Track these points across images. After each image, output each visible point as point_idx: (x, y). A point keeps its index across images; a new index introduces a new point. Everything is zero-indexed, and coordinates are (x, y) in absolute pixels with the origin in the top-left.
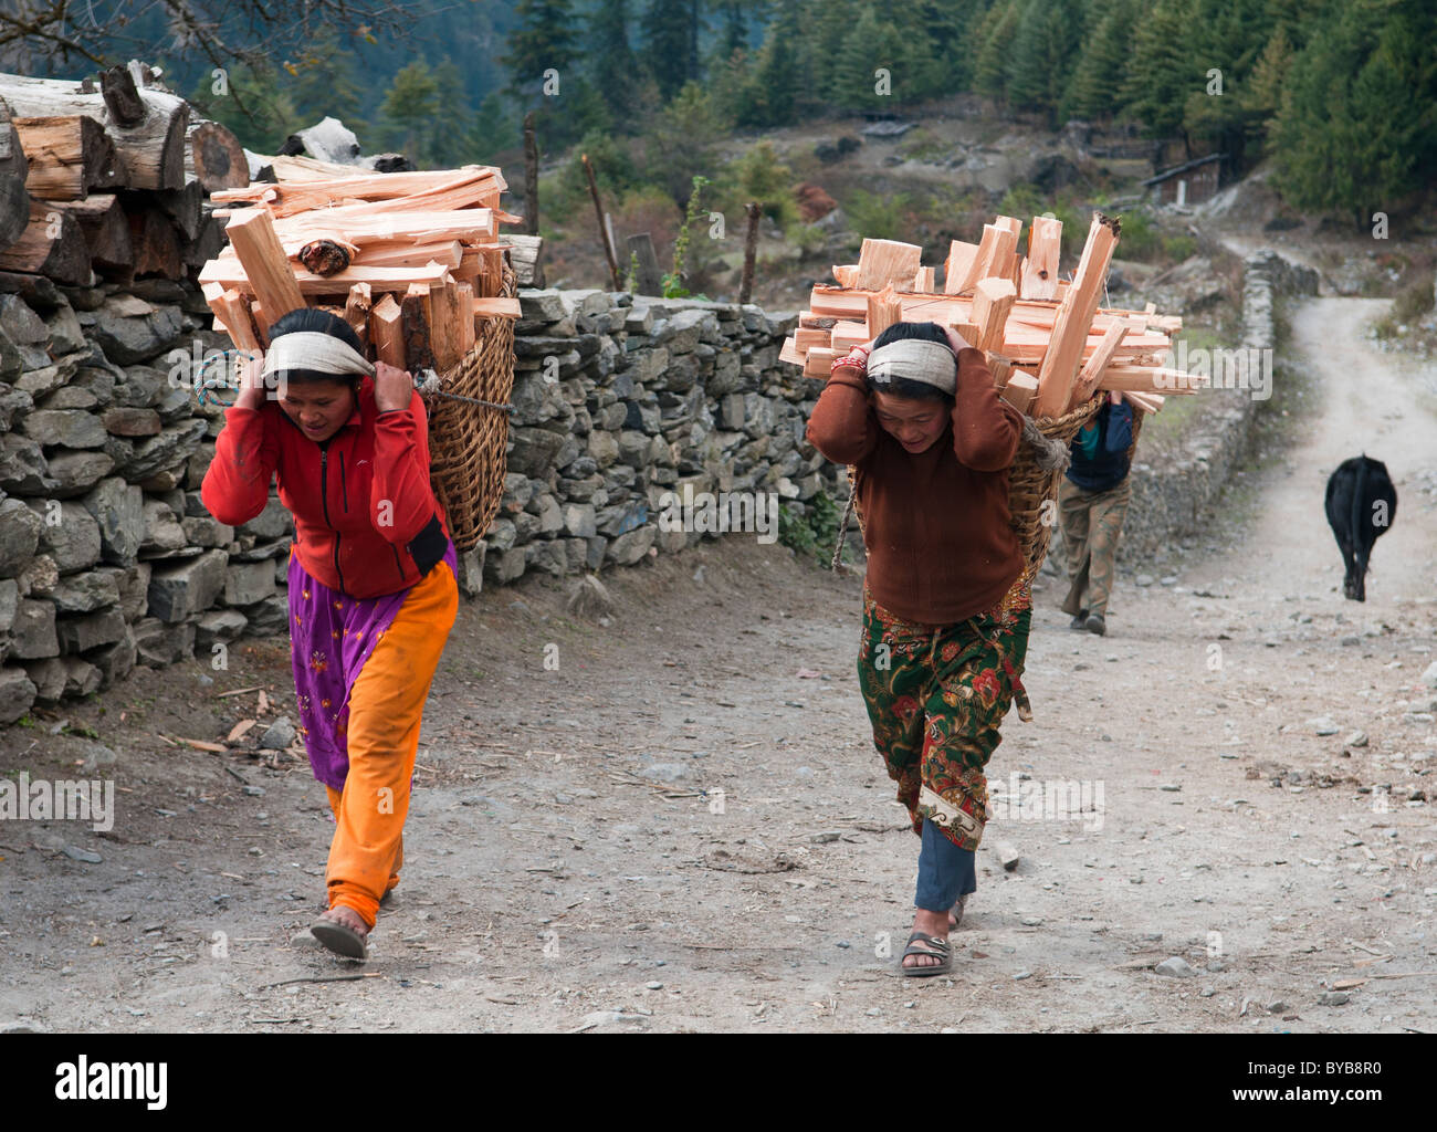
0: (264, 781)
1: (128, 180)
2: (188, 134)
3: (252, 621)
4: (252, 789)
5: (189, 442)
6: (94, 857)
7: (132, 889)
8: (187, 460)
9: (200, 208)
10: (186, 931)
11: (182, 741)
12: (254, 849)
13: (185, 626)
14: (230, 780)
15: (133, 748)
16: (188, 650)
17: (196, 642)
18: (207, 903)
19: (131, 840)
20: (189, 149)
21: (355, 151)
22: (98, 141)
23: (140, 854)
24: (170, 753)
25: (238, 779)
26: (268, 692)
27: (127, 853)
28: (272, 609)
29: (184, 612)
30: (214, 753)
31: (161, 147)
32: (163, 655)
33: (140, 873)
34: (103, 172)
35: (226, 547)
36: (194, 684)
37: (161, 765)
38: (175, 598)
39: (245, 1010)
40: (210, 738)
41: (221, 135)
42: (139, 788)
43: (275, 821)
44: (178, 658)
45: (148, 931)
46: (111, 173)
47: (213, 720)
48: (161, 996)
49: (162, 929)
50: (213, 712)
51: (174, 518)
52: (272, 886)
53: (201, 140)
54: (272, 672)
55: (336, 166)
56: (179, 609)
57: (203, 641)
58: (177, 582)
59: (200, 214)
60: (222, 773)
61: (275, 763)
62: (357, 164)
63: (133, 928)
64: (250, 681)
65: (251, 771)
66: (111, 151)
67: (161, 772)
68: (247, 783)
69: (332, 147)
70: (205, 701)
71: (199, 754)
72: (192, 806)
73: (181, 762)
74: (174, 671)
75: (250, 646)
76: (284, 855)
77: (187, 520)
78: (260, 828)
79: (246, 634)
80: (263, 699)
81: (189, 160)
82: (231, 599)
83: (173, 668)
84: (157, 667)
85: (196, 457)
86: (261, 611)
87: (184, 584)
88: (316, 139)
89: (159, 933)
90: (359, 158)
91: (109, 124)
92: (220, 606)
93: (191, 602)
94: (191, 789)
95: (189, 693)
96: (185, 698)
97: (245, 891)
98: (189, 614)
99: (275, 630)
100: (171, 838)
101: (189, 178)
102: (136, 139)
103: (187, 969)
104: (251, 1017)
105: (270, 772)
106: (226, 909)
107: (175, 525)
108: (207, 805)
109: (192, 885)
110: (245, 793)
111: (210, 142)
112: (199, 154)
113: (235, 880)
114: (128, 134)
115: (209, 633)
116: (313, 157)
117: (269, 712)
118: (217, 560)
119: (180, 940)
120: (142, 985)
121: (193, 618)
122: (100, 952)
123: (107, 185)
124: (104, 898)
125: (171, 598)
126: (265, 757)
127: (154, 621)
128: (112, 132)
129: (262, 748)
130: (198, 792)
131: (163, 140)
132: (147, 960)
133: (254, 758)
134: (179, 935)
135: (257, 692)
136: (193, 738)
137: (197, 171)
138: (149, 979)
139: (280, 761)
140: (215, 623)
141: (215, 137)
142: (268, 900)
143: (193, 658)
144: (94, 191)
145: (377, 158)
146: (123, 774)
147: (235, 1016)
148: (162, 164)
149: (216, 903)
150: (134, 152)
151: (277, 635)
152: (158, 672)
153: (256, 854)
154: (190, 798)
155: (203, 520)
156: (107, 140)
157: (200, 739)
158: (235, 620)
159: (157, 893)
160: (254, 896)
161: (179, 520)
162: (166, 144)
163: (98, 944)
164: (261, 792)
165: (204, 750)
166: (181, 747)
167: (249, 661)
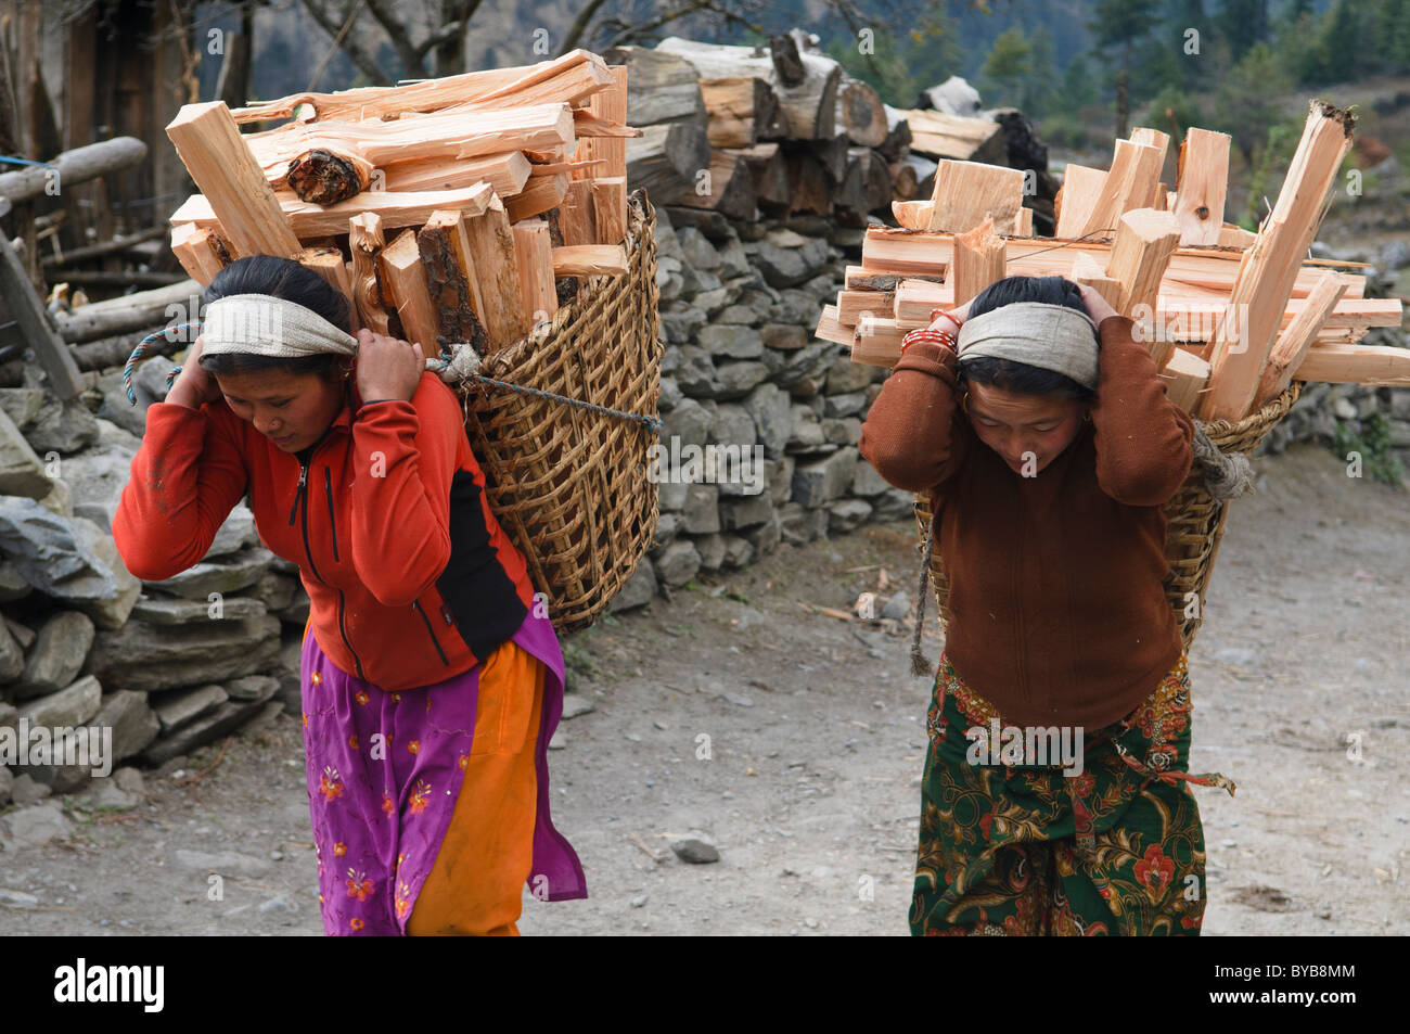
0: (885, 645)
1: (789, 131)
2: (839, 92)
3: (875, 509)
4: (875, 652)
5: (829, 354)
6: (746, 701)
7: (779, 730)
8: (827, 370)
9: (846, 155)
10: (823, 768)
11: (816, 608)
12: (878, 703)
13: (820, 511)
14: (856, 644)
15: (777, 612)
16: (822, 532)
17: (829, 525)
18: (840, 746)
19: (777, 689)
20: (839, 106)
21: (977, 107)
22: (766, 98)
23: (784, 701)
24: (808, 618)
25: (863, 643)
26: (887, 569)
27: (774, 700)
28: (892, 500)
29: (820, 499)
30: (843, 620)
31: (817, 104)
32: (803, 535)
33: (785, 717)
34: (769, 125)
35: (856, 446)
36: (827, 561)
37: (801, 627)
38: (813, 487)
39: (873, 839)
40: (840, 606)
41: (866, 93)
42: (783, 646)
43: (895, 680)
44: (814, 538)
45: (792, 767)
46: (776, 126)
47: (842, 593)
48: (805, 821)
49: (804, 765)
50: (843, 585)
51: (814, 419)
52: (894, 735)
53: (849, 97)
54: (891, 553)
55: (960, 119)
56: (816, 497)
57: (835, 525)
58: (816, 475)
59: (846, 161)
60: (850, 636)
61: (894, 631)
62: (978, 117)
63: (780, 764)
64: (873, 560)
65: (874, 637)
66: (777, 108)
67: (800, 633)
68: (870, 647)
69: (957, 103)
70: (836, 575)
71: (831, 621)
72: (826, 664)
73: (816, 626)
74: (811, 550)
75: (873, 531)
76: (903, 710)
77: (825, 421)
78: (882, 685)
79: (870, 520)
80: (884, 577)
81: (839, 114)
82: (858, 490)
83: (810, 546)
84: (797, 544)
85: (836, 368)
86: (882, 501)
87: (821, 476)
88: (944, 96)
89: (800, 769)
90: (980, 112)
91: (775, 83)
92: (849, 494)
93: (826, 490)
94: (824, 650)
95: (822, 568)
96: (819, 572)
97: (869, 738)
98: (824, 501)
99: (894, 518)
100: (809, 689)
101: (839, 130)
102: (797, 96)
103: (825, 801)
104: (879, 844)
105: (890, 638)
106: (855, 752)
107: (815, 426)
108: (837, 663)
109: (828, 731)
110: (870, 655)
111: (857, 98)
112: (847, 109)
113: (862, 729)
114: (791, 92)
115: (839, 518)
116: (939, 111)
117: (889, 587)
118: (848, 457)
119: (818, 775)
120: (788, 811)
121: (827, 504)
122: (753, 781)
123: (774, 135)
124: (755, 736)
125: (810, 486)
126: (886, 626)
127: (796, 506)
128: (778, 91)
129: (883, 617)
130: (831, 652)
131: (819, 97)
132: (793, 790)
133: (876, 625)
134: (817, 771)
135: (878, 570)
136: (826, 606)
137: (845, 124)
138: (795, 808)
139: (899, 630)
140: (846, 509)
141: (861, 94)
142: (891, 747)
143: (826, 539)
144: (762, 140)
145: (995, 112)
146: (769, 633)
147: (865, 843)
148: (818, 118)
149: (848, 746)
150: (795, 108)
151: (896, 521)
152: (798, 549)
153: (879, 707)
154: (824, 657)
155: (838, 422)
156: (773, 97)
157: (831, 606)
158: (862, 508)
159: (798, 736)
160: (879, 742)
161: (819, 421)
162: (822, 101)
163: (752, 775)
164: (883, 655)
165: (834, 617)
166: (816, 613)
167: (872, 543)
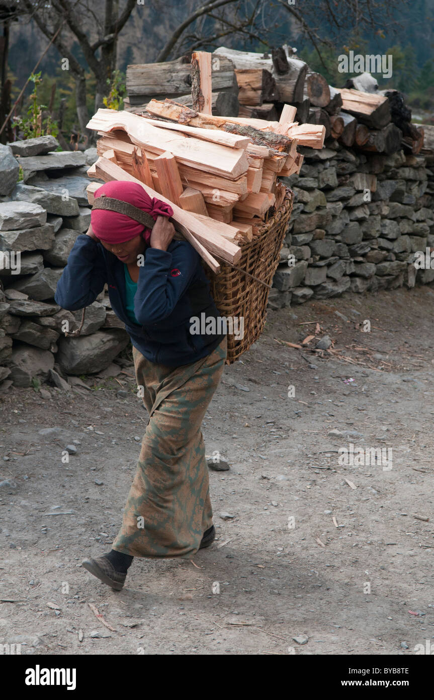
0: (317, 363)
1: (280, 98)
2: (306, 78)
3: (315, 292)
4: (312, 366)
5: (295, 213)
6: (247, 389)
7: (262, 404)
8: (294, 221)
9: (309, 111)
10: (284, 425)
11: (283, 342)
12: (313, 392)
13: (288, 293)
14: (303, 361)
15: (263, 343)
16: (288, 303)
17: (291, 300)
18: (292, 413)
19: (262, 383)
20: (306, 85)
21: (376, 88)
22: (269, 81)
23: (265, 389)
24: (279, 347)
25: (307, 361)
26: (320, 324)
27: (260, 389)
28: (324, 288)
29: (287, 287)
30: (297, 349)
31: (295, 84)
32: (278, 305)
33: (265, 397)
34: (270, 94)
35: (307, 260)
36: (290, 318)
37: (275, 352)
38: (284, 280)
39: (308, 462)
40: (295, 342)
41: (320, 79)
42: (265, 361)
43: (321, 381)
44: (284, 306)
45: (268, 423)
46: (273, 95)
47: (297, 334)
48: (273, 451)
49: (274, 422)
50: (297, 331)
51: (287, 246)
52: (320, 409)
53: (311, 81)
54: (323, 315)
55: (367, 94)
56: (286, 285)
57: (294, 300)
58: (286, 274)
59: (308, 114)
60: (300, 357)
61: (322, 355)
62: (377, 93)
63: (262, 421)
64: (313, 319)
65: (312, 358)
66: (274, 85)
67: (275, 355)
68: (310, 363)
69: (366, 85)
70: (294, 326)
71: (291, 349)
72: (288, 371)
73: (283, 351)
74: (282, 312)
75: (313, 303)
76: (325, 396)
77: (292, 247)
78: (315, 383)
79: (312, 298)
80: (318, 327)
81: (306, 89)
82: (307, 282)
83: (281, 310)
84: (275, 309)
85: (298, 220)
86: (319, 288)
87: (289, 274)
88: (359, 82)
89: (272, 424)
90: (378, 91)
91: (274, 73)
92: (302, 285)
93: (291, 282)
94: (287, 363)
95: (287, 322)
96: (286, 324)
97: (308, 410)
98: (290, 288)
99: (325, 297)
100: (278, 384)
101: (305, 98)
102: (284, 80)
103: (284, 442)
104: (311, 465)
105: (320, 359)
106: (300, 417)
107: (287, 249)
108: (293, 371)
109: (287, 405)
110: (310, 367)
111: (315, 82)
112: (310, 87)
113: (304, 405)
114: (281, 77)
115: (297, 296)
116: (357, 90)
117: (321, 333)
118: (303, 265)
119: (281, 428)
120: (265, 446)
121: (291, 289)
122: (248, 430)
123: (271, 100)
124: (250, 407)
125: (283, 280)
126: (318, 352)
127: (275, 290)
128: (275, 76)
129: (317, 348)
130: (290, 365)
131: (296, 81)
132: (268, 435)
133: (313, 352)
134: (281, 426)
135: (316, 323)
136: (288, 341)
137: (308, 94)
138: (268, 444)
139: (325, 355)
140: (300, 292)
141: (317, 79)
142: (318, 415)
143: (290, 307)
144: (265, 102)
145: (385, 91)
146: (259, 354)
147: (304, 463)
148: (295, 91)
149: (297, 414)
150: (283, 86)
151: (325, 299)
152: (275, 312)
153: (313, 394)
154: (286, 367)
155: (298, 247)
156: (272, 80)
157: (291, 342)
158: (308, 292)
159: (272, 407)
160: (312, 412)
161: (288, 247)
162: (297, 83)
163: (247, 426)
164: (316, 367)
165: (292, 347)
166: (283, 345)
167: (313, 310)
